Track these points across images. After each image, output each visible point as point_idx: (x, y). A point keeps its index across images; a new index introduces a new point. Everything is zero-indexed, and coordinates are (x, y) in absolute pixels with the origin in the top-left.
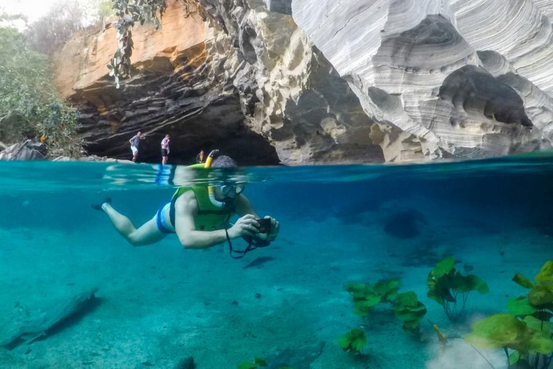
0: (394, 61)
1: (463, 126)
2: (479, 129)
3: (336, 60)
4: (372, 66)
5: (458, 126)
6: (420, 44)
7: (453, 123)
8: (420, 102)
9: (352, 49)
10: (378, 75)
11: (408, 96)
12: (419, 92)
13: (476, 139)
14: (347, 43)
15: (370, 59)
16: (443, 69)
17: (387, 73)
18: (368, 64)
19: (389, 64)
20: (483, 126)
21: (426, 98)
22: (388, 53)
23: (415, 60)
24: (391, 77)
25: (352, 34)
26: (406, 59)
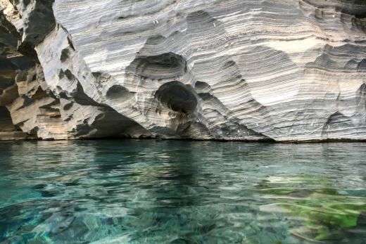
0: (137, 71)
1: (160, 113)
2: (168, 116)
3: (89, 59)
4: (124, 72)
5: (158, 113)
6: (153, 64)
7: (156, 111)
8: (146, 99)
9: (108, 56)
10: (126, 79)
11: (140, 95)
12: (146, 93)
13: (166, 122)
14: (106, 51)
15: (124, 68)
16: (160, 80)
17: (131, 79)
18: (122, 70)
19: (134, 73)
20: (169, 114)
21: (149, 96)
22: (135, 66)
23: (147, 73)
24: (133, 81)
25: (112, 46)
26: (143, 71)
